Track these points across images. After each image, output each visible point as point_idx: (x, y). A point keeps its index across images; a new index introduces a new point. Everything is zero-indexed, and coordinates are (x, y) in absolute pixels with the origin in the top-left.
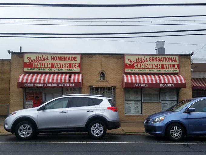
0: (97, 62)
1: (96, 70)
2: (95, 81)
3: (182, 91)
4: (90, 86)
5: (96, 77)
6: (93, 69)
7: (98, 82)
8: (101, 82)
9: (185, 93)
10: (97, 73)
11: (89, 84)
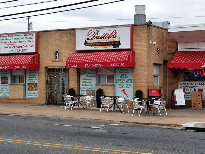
0: (52, 39)
1: (51, 49)
2: (51, 62)
3: (136, 71)
4: (46, 68)
5: (51, 56)
6: (49, 48)
7: (53, 62)
8: (56, 62)
9: (139, 73)
10: (53, 53)
11: (46, 65)
